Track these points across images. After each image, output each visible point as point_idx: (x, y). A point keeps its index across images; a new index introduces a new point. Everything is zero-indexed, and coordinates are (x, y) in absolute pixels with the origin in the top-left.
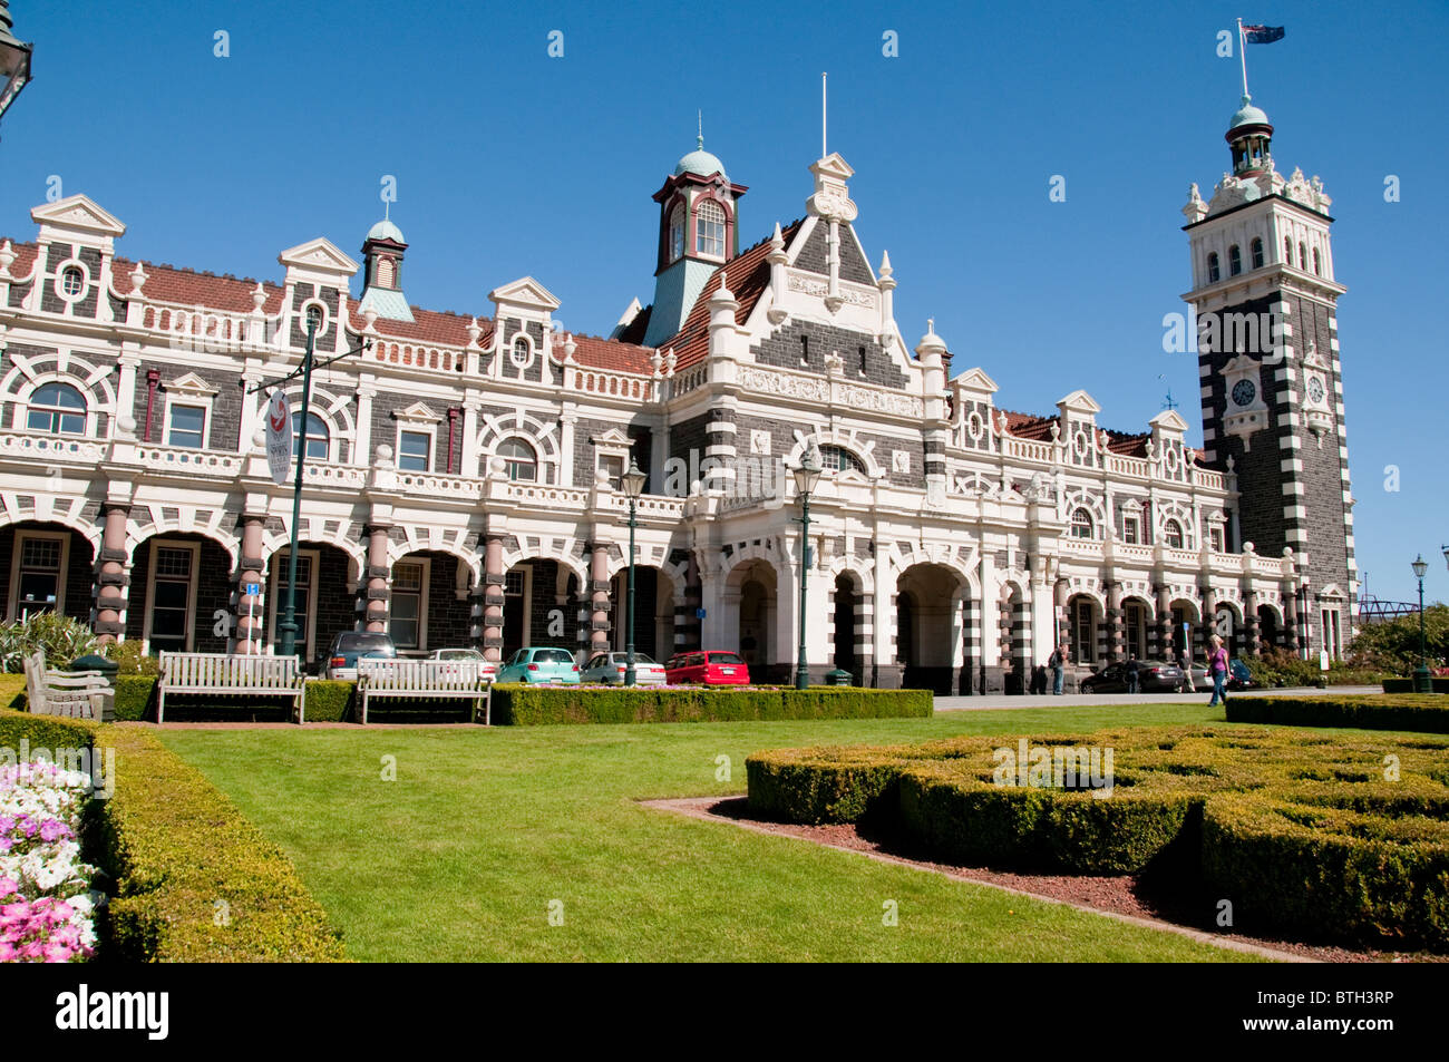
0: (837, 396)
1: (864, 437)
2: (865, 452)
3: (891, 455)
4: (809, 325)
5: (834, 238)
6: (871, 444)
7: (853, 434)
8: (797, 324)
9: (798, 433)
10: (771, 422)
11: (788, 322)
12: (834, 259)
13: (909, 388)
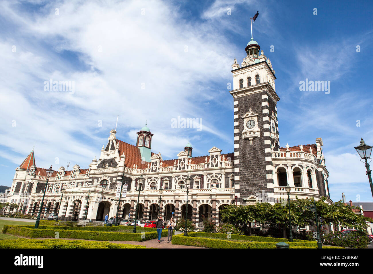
0: (106, 171)
1: (108, 177)
2: (108, 179)
3: (113, 179)
4: (105, 160)
5: (111, 144)
6: (110, 178)
7: (107, 177)
8: (103, 160)
9: (100, 179)
10: (97, 177)
11: (102, 161)
12: (110, 147)
13: (118, 166)
